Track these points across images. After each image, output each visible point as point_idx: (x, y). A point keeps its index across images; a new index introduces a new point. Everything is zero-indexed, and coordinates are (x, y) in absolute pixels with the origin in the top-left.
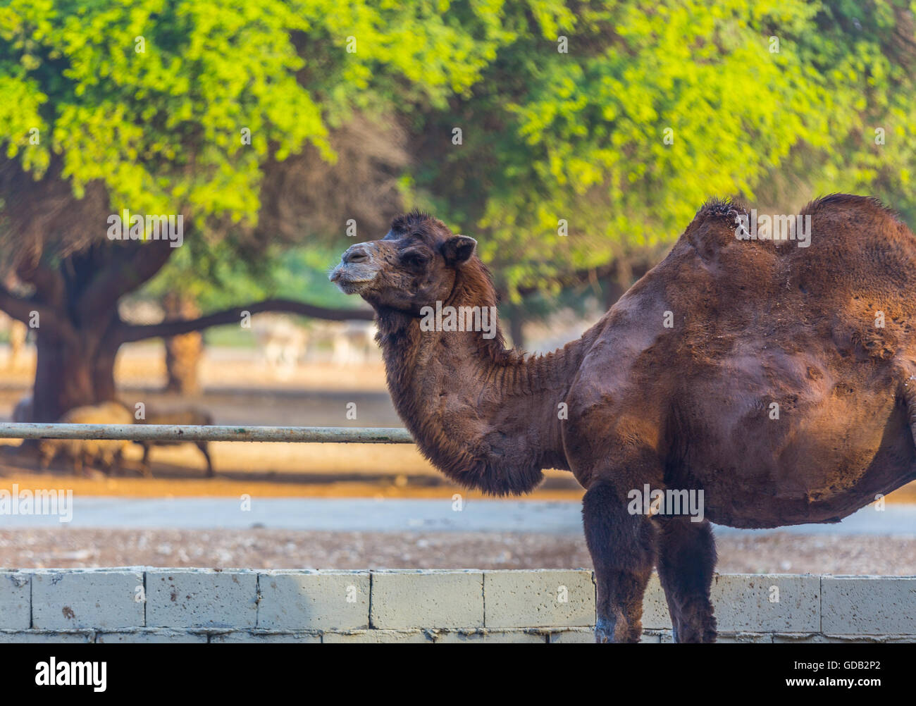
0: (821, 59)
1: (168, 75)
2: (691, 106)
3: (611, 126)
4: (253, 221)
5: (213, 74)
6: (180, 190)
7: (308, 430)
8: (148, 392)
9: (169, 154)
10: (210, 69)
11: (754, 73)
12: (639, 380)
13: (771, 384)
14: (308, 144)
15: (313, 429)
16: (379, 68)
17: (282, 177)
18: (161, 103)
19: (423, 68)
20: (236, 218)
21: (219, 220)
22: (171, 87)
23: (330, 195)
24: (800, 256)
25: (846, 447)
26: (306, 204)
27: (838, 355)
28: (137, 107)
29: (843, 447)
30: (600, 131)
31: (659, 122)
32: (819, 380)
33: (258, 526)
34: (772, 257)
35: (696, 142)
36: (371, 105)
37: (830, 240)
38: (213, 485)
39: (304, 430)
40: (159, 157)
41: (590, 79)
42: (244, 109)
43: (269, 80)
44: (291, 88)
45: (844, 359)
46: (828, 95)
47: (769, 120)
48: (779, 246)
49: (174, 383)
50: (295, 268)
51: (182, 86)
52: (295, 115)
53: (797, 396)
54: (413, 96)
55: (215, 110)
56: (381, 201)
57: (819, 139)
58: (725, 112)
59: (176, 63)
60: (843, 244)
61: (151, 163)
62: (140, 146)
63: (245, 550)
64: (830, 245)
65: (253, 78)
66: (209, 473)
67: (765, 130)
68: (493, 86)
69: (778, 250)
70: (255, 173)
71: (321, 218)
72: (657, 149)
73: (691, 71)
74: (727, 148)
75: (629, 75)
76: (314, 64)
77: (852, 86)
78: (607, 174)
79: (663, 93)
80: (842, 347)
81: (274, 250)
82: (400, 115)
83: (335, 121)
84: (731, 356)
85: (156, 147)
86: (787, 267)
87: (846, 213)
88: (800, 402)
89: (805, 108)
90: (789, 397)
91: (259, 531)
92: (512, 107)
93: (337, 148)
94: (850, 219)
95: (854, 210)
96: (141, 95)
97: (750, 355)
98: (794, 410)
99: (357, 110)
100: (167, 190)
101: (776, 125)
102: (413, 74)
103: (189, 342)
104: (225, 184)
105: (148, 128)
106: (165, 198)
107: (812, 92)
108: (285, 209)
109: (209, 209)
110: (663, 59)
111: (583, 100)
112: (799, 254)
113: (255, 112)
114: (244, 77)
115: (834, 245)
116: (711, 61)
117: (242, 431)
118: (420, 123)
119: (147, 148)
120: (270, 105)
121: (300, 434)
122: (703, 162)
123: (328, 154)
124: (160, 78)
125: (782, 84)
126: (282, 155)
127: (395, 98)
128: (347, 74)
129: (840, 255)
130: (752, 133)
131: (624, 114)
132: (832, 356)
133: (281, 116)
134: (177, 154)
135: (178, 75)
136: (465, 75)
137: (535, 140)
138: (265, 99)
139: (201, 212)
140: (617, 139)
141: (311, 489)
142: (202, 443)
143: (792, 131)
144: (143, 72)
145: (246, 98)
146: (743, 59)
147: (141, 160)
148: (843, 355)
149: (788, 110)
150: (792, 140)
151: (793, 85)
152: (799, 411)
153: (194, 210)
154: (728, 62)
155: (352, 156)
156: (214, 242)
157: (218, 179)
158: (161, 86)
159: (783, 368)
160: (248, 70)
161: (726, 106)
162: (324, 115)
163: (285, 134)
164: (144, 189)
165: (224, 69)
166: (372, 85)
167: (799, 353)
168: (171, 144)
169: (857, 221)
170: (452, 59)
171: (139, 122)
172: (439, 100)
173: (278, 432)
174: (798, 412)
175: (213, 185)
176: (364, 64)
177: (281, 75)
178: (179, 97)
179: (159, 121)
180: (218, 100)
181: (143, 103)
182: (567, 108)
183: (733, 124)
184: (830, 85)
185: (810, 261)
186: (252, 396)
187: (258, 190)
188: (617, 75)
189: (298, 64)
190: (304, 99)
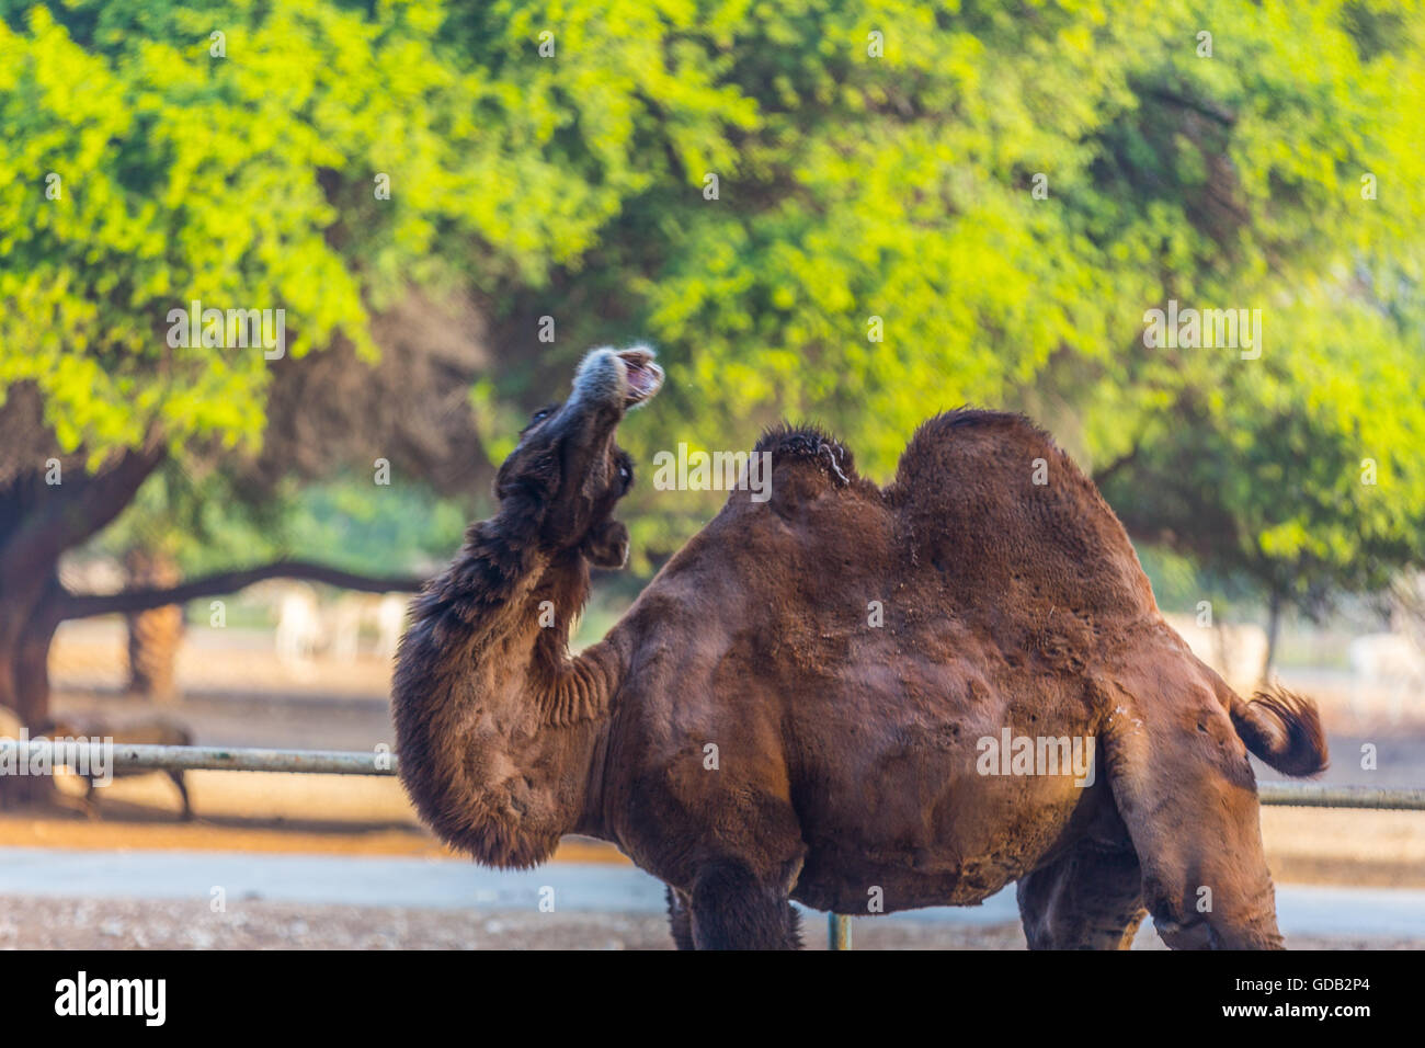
0: (1099, 228)
1: (136, 229)
2: (906, 289)
3: (786, 316)
4: (255, 445)
5: (201, 228)
6: (149, 397)
7: (322, 757)
8: (101, 693)
9: (135, 343)
10: (196, 220)
11: (997, 243)
12: (729, 700)
13: (917, 708)
14: (338, 337)
15: (329, 756)
16: (446, 225)
17: (300, 383)
18: (124, 269)
19: (512, 224)
20: (229, 440)
21: (205, 443)
22: (139, 246)
23: (372, 411)
24: (926, 512)
25: (1023, 800)
26: (335, 421)
27: (1006, 664)
28: (89, 274)
29: (1020, 800)
30: (770, 323)
31: (858, 312)
32: (985, 700)
33: (252, 897)
34: (879, 512)
35: (911, 342)
36: (434, 279)
37: (969, 486)
38: (190, 834)
39: (316, 757)
40: (119, 349)
41: (757, 246)
42: (246, 280)
43: (284, 239)
44: (316, 250)
45: (1014, 669)
46: (1106, 280)
47: (1019, 313)
48: (885, 492)
49: (139, 682)
50: (323, 513)
51: (155, 244)
52: (321, 291)
53: (958, 725)
54: (495, 266)
55: (203, 281)
56: (446, 419)
57: (1092, 344)
58: (954, 298)
59: (148, 211)
60: (989, 493)
61: (108, 357)
62: (92, 331)
63: (232, 931)
64: (972, 496)
65: (259, 237)
66: (186, 816)
67: (1014, 327)
68: (615, 254)
69: (885, 501)
70: (260, 376)
71: (358, 444)
72: (855, 352)
73: (905, 238)
74: (957, 350)
75: (815, 240)
76: (352, 217)
77: (1142, 268)
78: (779, 386)
79: (864, 268)
80: (1007, 652)
81: (288, 487)
82: (476, 295)
83: (380, 299)
84: (850, 663)
85: (116, 334)
86: (906, 528)
87: (988, 443)
88: (963, 734)
89: (1073, 299)
90: (946, 726)
91: (254, 904)
92: (640, 285)
93: (382, 341)
94: (995, 453)
95: (1000, 437)
96: (95, 257)
97: (877, 663)
98: (956, 745)
99: (413, 286)
100: (130, 397)
101: (1029, 321)
102: (497, 233)
103: (164, 620)
104: (216, 389)
105: (104, 305)
106: (125, 407)
107: (1082, 274)
108: (306, 428)
109: (189, 426)
110: (865, 218)
111: (746, 278)
112: (925, 507)
113: (263, 286)
114: (246, 236)
115: (977, 495)
116: (935, 224)
117: (225, 756)
118: (504, 306)
119: (102, 334)
120: (285, 275)
121: (310, 762)
122: (920, 373)
123: (368, 350)
124: (124, 233)
125: (1040, 262)
126: (300, 349)
127: (469, 268)
128: (399, 233)
129: (987, 510)
130: (994, 332)
131: (804, 299)
132: (997, 665)
133: (300, 293)
134: (146, 344)
135: (152, 227)
136: (574, 238)
137: (674, 333)
138: (276, 267)
139: (179, 430)
140: (795, 335)
141: (336, 843)
142: (176, 773)
143: (1052, 330)
144: (99, 223)
145: (248, 265)
146: (983, 223)
147: (93, 351)
148: (1012, 664)
149: (1047, 299)
150: (1051, 342)
151: (1055, 264)
152: (963, 747)
153: (167, 428)
154: (960, 227)
155: (405, 352)
156: (199, 473)
157: (205, 382)
158: (124, 245)
159: (931, 683)
160: (254, 223)
161: (956, 290)
162: (364, 292)
163: (305, 319)
164: (96, 394)
165: (216, 221)
166: (436, 248)
167: (951, 660)
168: (138, 328)
169: (1005, 455)
170: (555, 212)
171: (91, 295)
172: (534, 273)
173: (277, 759)
174: (961, 749)
175: (198, 391)
176: (426, 217)
177: (300, 232)
178: (151, 262)
179: (121, 294)
180: (208, 266)
181: (99, 268)
182: (723, 288)
183: (966, 317)
184: (1110, 265)
185: (944, 521)
186: (253, 703)
187: (265, 398)
188: (796, 240)
189: (327, 216)
190: (335, 267)
